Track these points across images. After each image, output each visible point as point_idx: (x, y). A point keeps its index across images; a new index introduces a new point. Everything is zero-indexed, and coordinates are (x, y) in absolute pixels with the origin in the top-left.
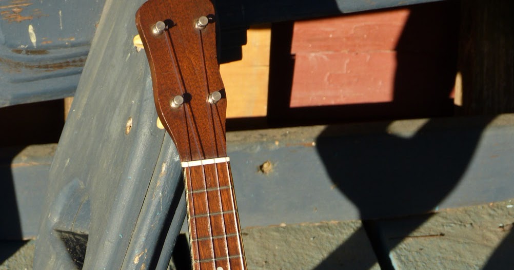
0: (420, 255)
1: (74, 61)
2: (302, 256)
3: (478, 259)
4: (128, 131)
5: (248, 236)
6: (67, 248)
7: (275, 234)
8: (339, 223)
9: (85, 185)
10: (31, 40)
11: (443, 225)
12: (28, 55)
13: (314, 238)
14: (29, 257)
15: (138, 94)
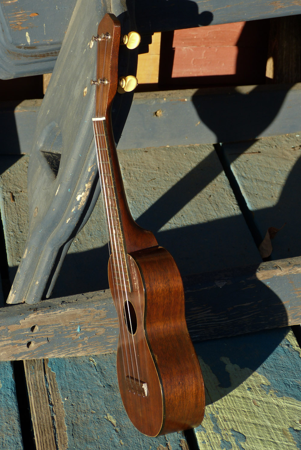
0: (246, 164)
1: (52, 53)
2: (179, 165)
3: (280, 166)
4: (85, 94)
5: (148, 153)
6: (48, 162)
7: (163, 151)
8: (200, 146)
9: (59, 125)
10: (27, 41)
11: (260, 147)
12: (25, 49)
13: (186, 154)
14: (22, 164)
15: (91, 73)
